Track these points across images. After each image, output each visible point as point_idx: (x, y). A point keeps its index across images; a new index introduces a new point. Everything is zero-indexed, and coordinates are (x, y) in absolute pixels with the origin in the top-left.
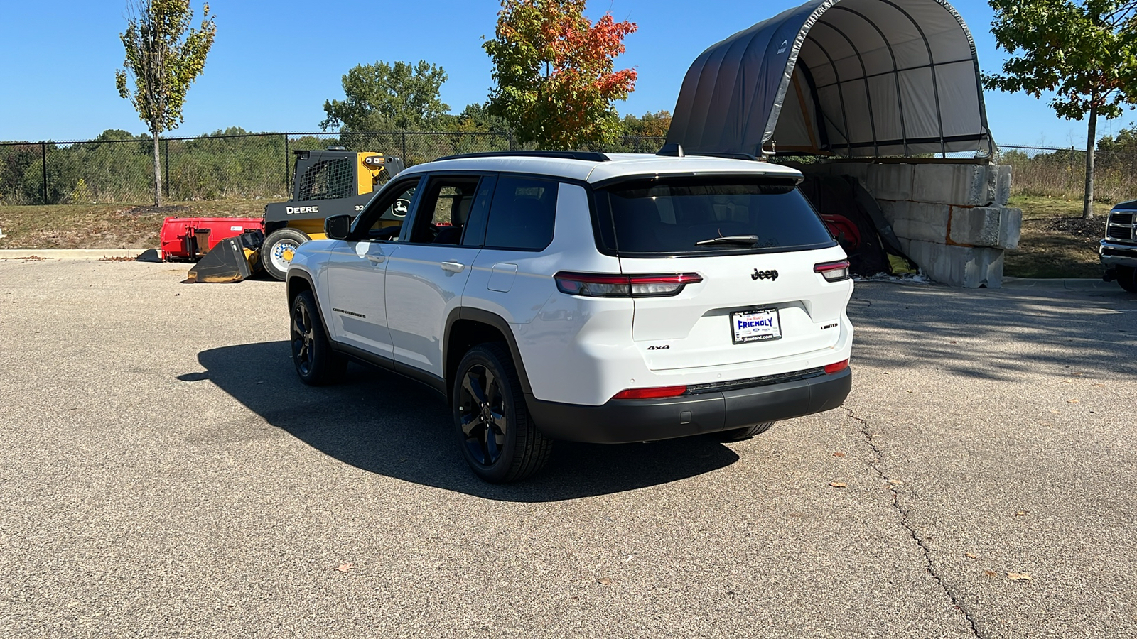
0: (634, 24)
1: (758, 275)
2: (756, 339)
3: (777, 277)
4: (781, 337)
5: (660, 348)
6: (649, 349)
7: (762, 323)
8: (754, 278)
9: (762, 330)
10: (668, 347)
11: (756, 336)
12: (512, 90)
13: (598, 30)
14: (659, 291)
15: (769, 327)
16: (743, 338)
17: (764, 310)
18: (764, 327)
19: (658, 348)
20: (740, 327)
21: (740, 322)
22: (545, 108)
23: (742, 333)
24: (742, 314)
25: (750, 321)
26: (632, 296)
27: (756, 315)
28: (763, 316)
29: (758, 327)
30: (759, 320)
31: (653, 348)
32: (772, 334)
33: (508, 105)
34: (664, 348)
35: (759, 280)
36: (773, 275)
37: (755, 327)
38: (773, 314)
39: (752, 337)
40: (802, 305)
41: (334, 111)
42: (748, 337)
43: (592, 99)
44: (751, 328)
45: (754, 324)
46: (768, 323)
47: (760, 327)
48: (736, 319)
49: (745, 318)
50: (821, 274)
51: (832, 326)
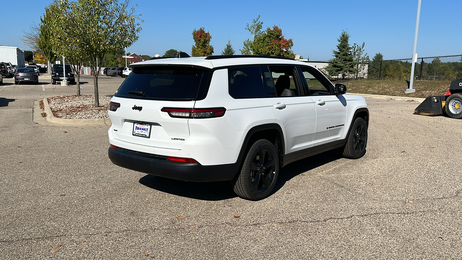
1: (135, 108)
2: (140, 135)
4: (149, 137)
8: (133, 108)
9: (144, 133)
15: (146, 132)
17: (146, 124)
18: (145, 131)
20: (136, 129)
21: (136, 127)
23: (137, 131)
24: (138, 124)
25: (140, 127)
27: (143, 126)
28: (145, 127)
29: (142, 131)
30: (144, 128)
31: (115, 130)
32: (146, 135)
36: (140, 109)
38: (149, 127)
42: (137, 134)
44: (140, 131)
45: (142, 129)
46: (146, 130)
48: (135, 125)
49: (138, 126)
50: (167, 113)
51: (180, 139)
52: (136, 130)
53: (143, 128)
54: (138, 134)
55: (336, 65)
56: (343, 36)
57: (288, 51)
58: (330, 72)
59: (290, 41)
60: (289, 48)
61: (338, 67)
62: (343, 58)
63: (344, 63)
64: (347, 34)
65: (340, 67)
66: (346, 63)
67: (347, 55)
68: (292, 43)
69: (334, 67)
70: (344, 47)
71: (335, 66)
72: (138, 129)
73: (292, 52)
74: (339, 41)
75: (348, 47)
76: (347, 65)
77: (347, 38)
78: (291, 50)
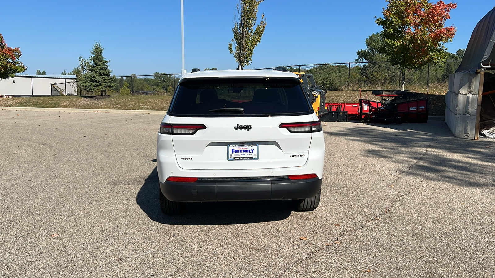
0: (455, 4)
1: (238, 127)
2: (242, 158)
3: (250, 129)
4: (257, 159)
5: (187, 159)
6: (182, 159)
7: (247, 151)
8: (236, 129)
9: (247, 155)
10: (191, 159)
11: (242, 157)
12: (388, 41)
13: (434, 9)
14: (187, 132)
15: (252, 153)
16: (234, 158)
17: (249, 145)
18: (249, 153)
19: (186, 159)
21: (233, 150)
22: (404, 48)
23: (234, 155)
24: (234, 146)
25: (240, 150)
26: (173, 134)
27: (244, 147)
28: (248, 148)
29: (244, 153)
30: (246, 150)
31: (184, 159)
32: (252, 157)
33: (386, 48)
34: (189, 159)
35: (239, 130)
36: (249, 128)
37: (243, 153)
38: (255, 147)
39: (240, 157)
40: (276, 144)
41: (361, 55)
42: (237, 158)
43: (427, 43)
44: (240, 153)
45: (242, 151)
46: (251, 151)
47: (246, 153)
48: (231, 148)
49: (236, 148)
50: (286, 129)
51: (300, 156)
52: (232, 153)
53: (244, 150)
54: (239, 158)
55: (94, 79)
56: (97, 48)
57: (15, 62)
58: (89, 88)
59: (17, 50)
60: (16, 59)
61: (96, 82)
62: (101, 73)
63: (102, 77)
64: (100, 46)
65: (98, 82)
66: (104, 78)
67: (104, 70)
68: (20, 53)
69: (91, 82)
70: (99, 61)
71: (93, 81)
72: (236, 151)
73: (22, 63)
74: (93, 54)
75: (104, 61)
76: (106, 80)
77: (101, 51)
78: (19, 61)
